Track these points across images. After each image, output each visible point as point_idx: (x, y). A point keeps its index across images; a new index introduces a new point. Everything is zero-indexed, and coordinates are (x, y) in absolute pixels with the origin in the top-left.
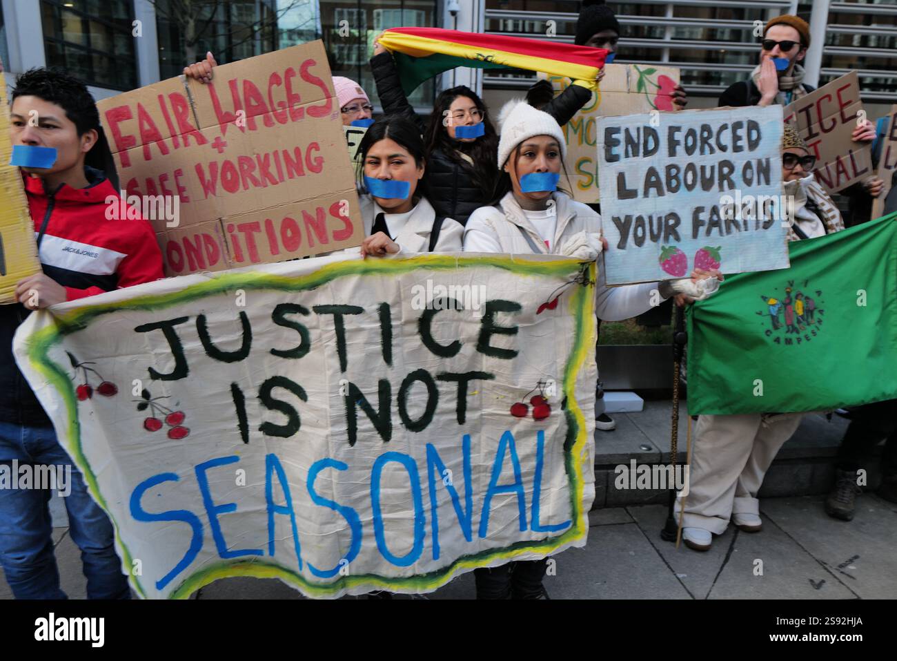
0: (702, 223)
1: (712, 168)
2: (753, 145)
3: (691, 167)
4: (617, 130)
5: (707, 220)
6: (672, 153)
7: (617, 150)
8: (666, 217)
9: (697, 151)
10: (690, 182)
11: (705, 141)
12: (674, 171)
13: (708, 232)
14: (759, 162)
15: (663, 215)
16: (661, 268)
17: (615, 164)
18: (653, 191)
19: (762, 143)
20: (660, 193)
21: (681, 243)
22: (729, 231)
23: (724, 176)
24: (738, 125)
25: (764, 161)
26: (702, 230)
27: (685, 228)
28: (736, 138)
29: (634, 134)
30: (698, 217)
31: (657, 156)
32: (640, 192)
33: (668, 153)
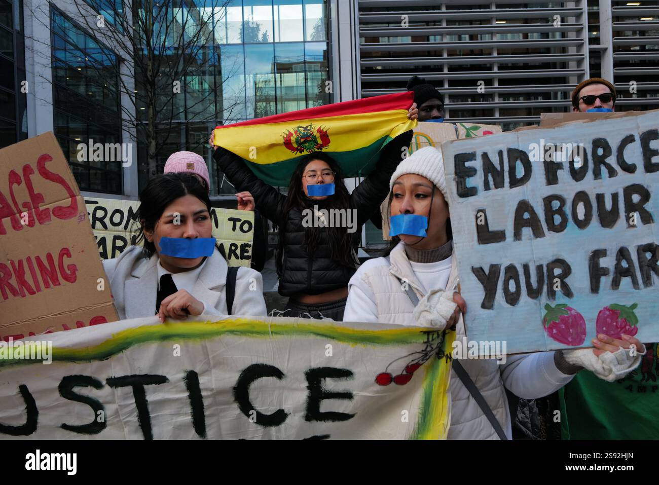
0: (605, 272)
1: (615, 197)
3: (581, 196)
4: (472, 156)
5: (612, 268)
6: (552, 179)
7: (471, 182)
8: (548, 265)
9: (590, 174)
10: (581, 216)
11: (600, 161)
12: (556, 204)
13: (616, 284)
15: (545, 263)
16: (546, 334)
17: (471, 199)
18: (527, 231)
20: (538, 233)
21: (575, 298)
22: (646, 281)
23: (634, 204)
24: (649, 135)
26: (605, 281)
27: (580, 278)
28: (649, 153)
29: (495, 159)
30: (597, 264)
31: (529, 185)
32: (510, 234)
33: (545, 180)
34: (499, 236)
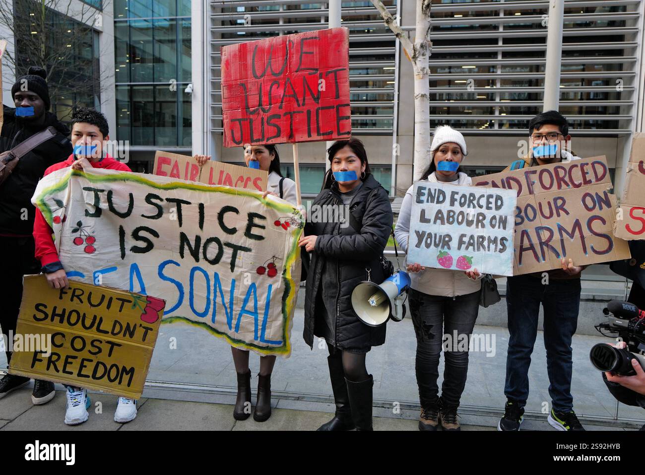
0: (464, 243)
1: (473, 216)
2: (498, 208)
3: (462, 213)
4: (424, 188)
5: (467, 242)
6: (452, 204)
7: (422, 198)
8: (444, 236)
9: (466, 206)
10: (460, 220)
11: (471, 201)
12: (452, 214)
13: (467, 248)
14: (501, 217)
16: (437, 262)
17: (421, 204)
18: (439, 221)
19: (503, 207)
20: (443, 223)
21: (450, 251)
22: (478, 249)
23: (480, 220)
24: (490, 196)
25: (503, 217)
26: (464, 246)
27: (454, 243)
28: (488, 203)
29: (433, 192)
30: (462, 239)
31: (443, 204)
32: (432, 221)
33: (449, 204)
34: (428, 221)
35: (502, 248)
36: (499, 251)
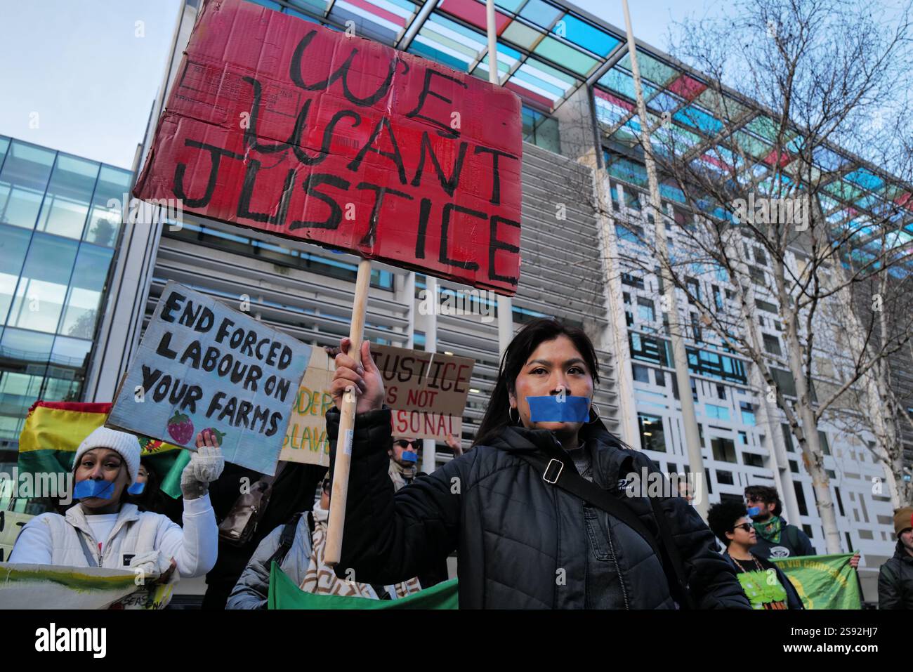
0: (219, 407)
1: (245, 367)
2: (283, 366)
3: (229, 357)
4: (183, 299)
5: (224, 407)
6: (219, 338)
7: (173, 313)
8: (191, 387)
9: (239, 348)
10: (223, 369)
11: (248, 344)
12: (214, 354)
13: (221, 417)
14: (282, 381)
15: (189, 385)
16: (166, 429)
17: (168, 323)
18: (190, 360)
19: (289, 367)
20: (195, 365)
21: (195, 415)
22: (237, 423)
23: (253, 377)
24: (277, 345)
25: (286, 382)
26: (217, 413)
27: (203, 404)
28: (272, 354)
29: (195, 309)
30: (218, 400)
31: (206, 334)
32: (180, 356)
33: (215, 337)
34: (172, 355)
35: (271, 428)
36: (266, 434)
